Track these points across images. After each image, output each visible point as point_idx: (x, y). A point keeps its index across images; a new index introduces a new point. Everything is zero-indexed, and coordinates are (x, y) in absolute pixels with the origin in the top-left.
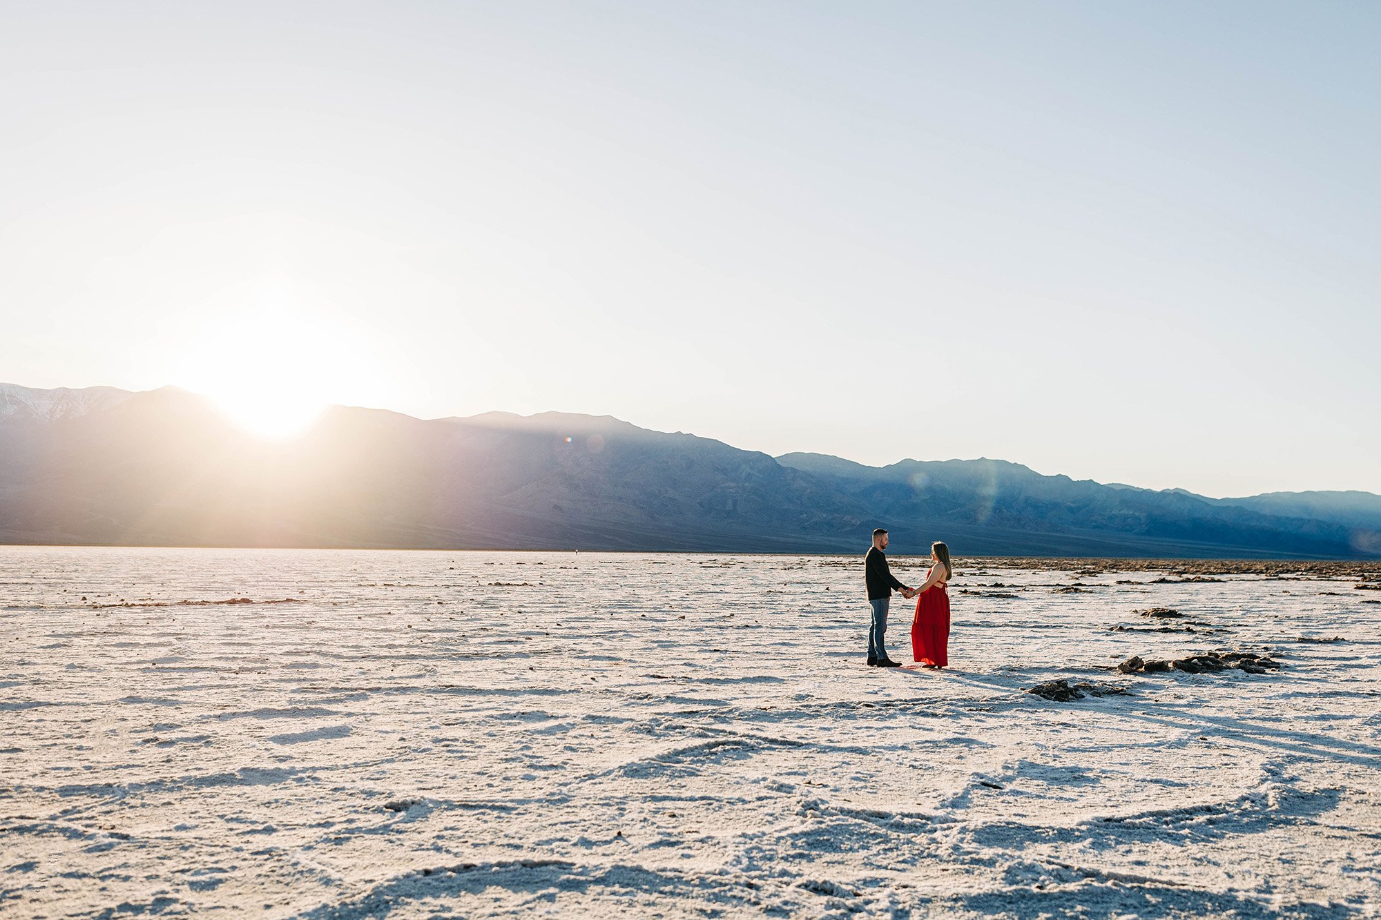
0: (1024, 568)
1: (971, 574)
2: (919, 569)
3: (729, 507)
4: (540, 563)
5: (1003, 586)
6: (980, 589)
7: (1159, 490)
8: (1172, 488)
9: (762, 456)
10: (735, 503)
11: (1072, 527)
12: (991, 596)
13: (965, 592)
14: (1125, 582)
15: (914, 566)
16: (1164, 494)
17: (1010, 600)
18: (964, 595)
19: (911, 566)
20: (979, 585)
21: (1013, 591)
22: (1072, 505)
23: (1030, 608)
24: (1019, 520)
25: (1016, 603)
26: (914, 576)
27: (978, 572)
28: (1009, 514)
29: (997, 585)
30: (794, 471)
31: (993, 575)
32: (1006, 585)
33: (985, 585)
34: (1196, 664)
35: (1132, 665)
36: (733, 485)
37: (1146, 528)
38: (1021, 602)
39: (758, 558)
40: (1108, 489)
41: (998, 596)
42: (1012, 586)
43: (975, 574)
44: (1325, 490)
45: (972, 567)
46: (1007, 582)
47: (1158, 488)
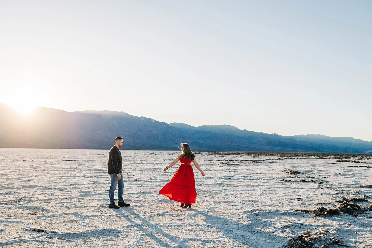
0: (237, 155)
1: (223, 157)
2: (207, 155)
3: (156, 137)
4: (94, 153)
5: (233, 161)
6: (226, 162)
7: (270, 134)
8: (274, 133)
9: (165, 124)
10: (157, 136)
11: (248, 144)
12: (231, 165)
13: (222, 163)
14: (269, 159)
15: (206, 154)
16: (271, 135)
17: (237, 166)
18: (222, 164)
19: (205, 154)
20: (226, 160)
21: (237, 163)
22: (248, 138)
23: (245, 170)
24: (234, 141)
25: (240, 167)
26: (206, 157)
27: (224, 156)
28: (231, 140)
29: (231, 161)
30: (174, 128)
31: (229, 157)
32: (234, 160)
33: (228, 160)
34: (350, 209)
35: (321, 211)
36: (157, 131)
37: (267, 144)
38: (241, 167)
39: (161, 152)
40: (257, 133)
41: (233, 165)
42: (236, 161)
43: (224, 157)
44: (312, 134)
45: (222, 154)
46: (234, 159)
47: (270, 133)
